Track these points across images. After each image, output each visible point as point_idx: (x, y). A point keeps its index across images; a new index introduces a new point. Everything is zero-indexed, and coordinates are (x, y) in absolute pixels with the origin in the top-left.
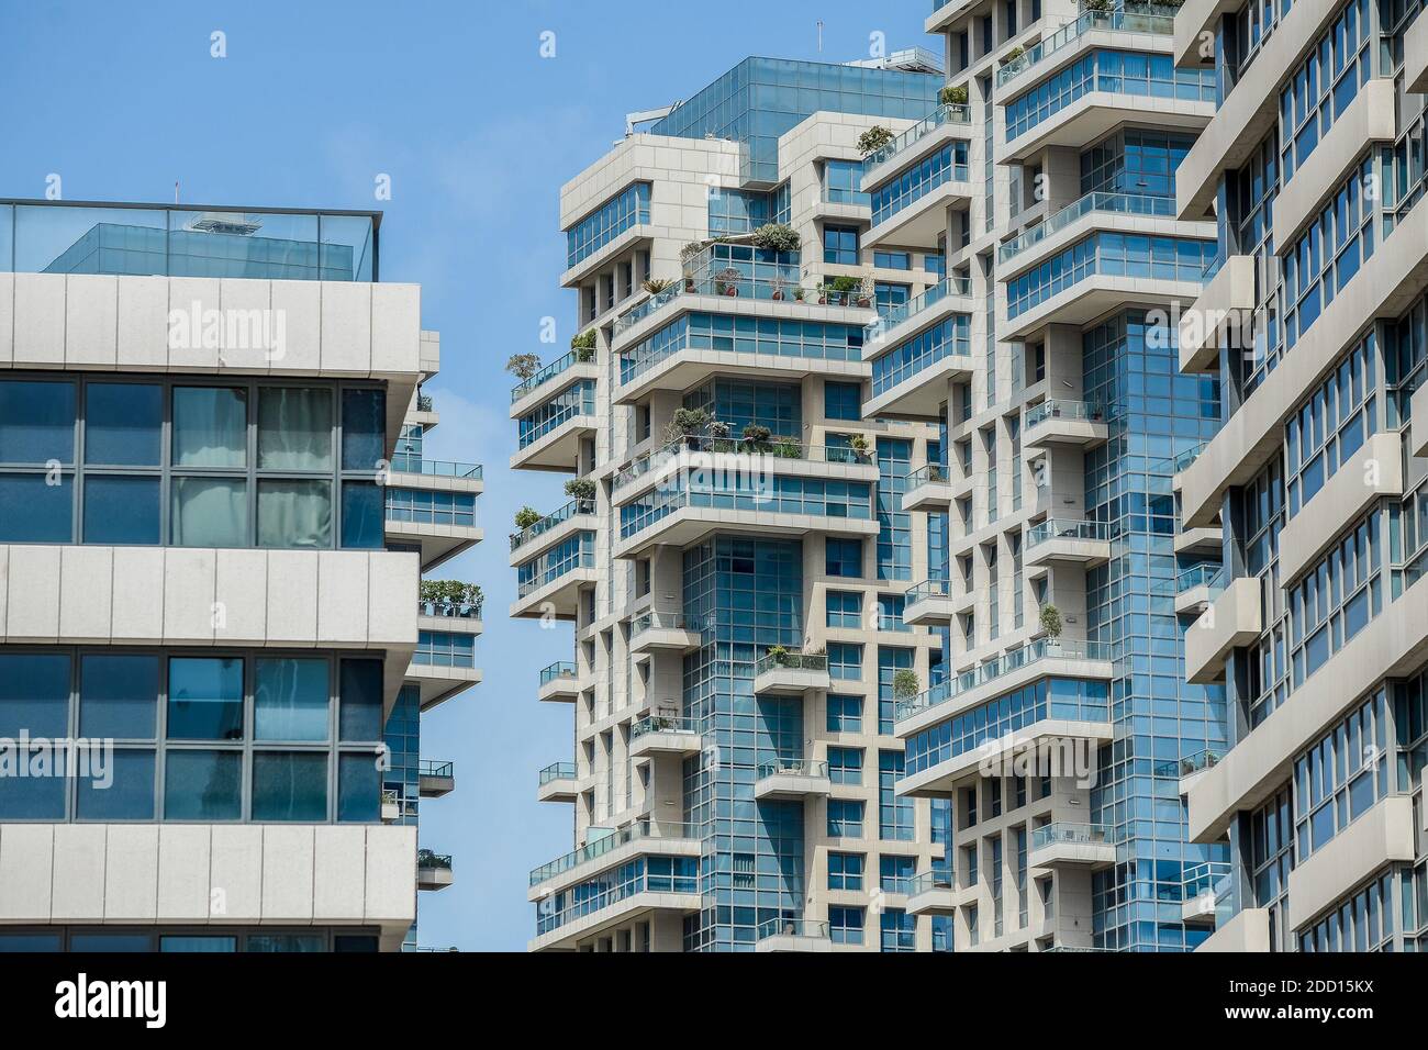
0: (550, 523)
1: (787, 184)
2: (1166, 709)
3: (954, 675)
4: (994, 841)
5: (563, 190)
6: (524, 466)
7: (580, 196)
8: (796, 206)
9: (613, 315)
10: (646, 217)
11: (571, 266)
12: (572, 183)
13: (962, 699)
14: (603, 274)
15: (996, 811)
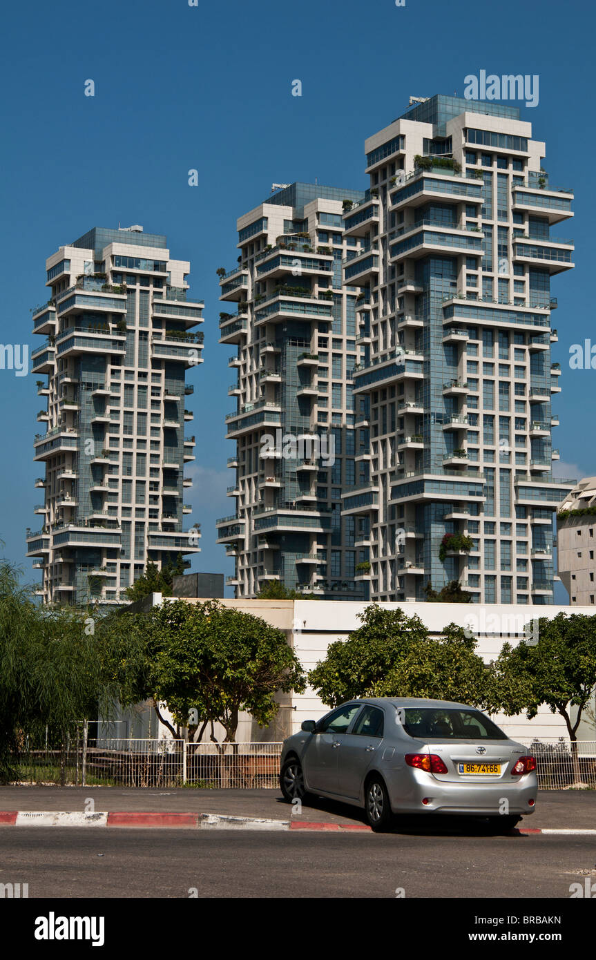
0: (231, 317)
1: (307, 219)
2: (440, 370)
3: (371, 360)
4: (384, 407)
5: (238, 220)
6: (223, 300)
7: (243, 222)
8: (310, 225)
9: (253, 256)
10: (266, 228)
11: (240, 242)
12: (241, 218)
13: (373, 368)
14: (251, 244)
15: (384, 399)
